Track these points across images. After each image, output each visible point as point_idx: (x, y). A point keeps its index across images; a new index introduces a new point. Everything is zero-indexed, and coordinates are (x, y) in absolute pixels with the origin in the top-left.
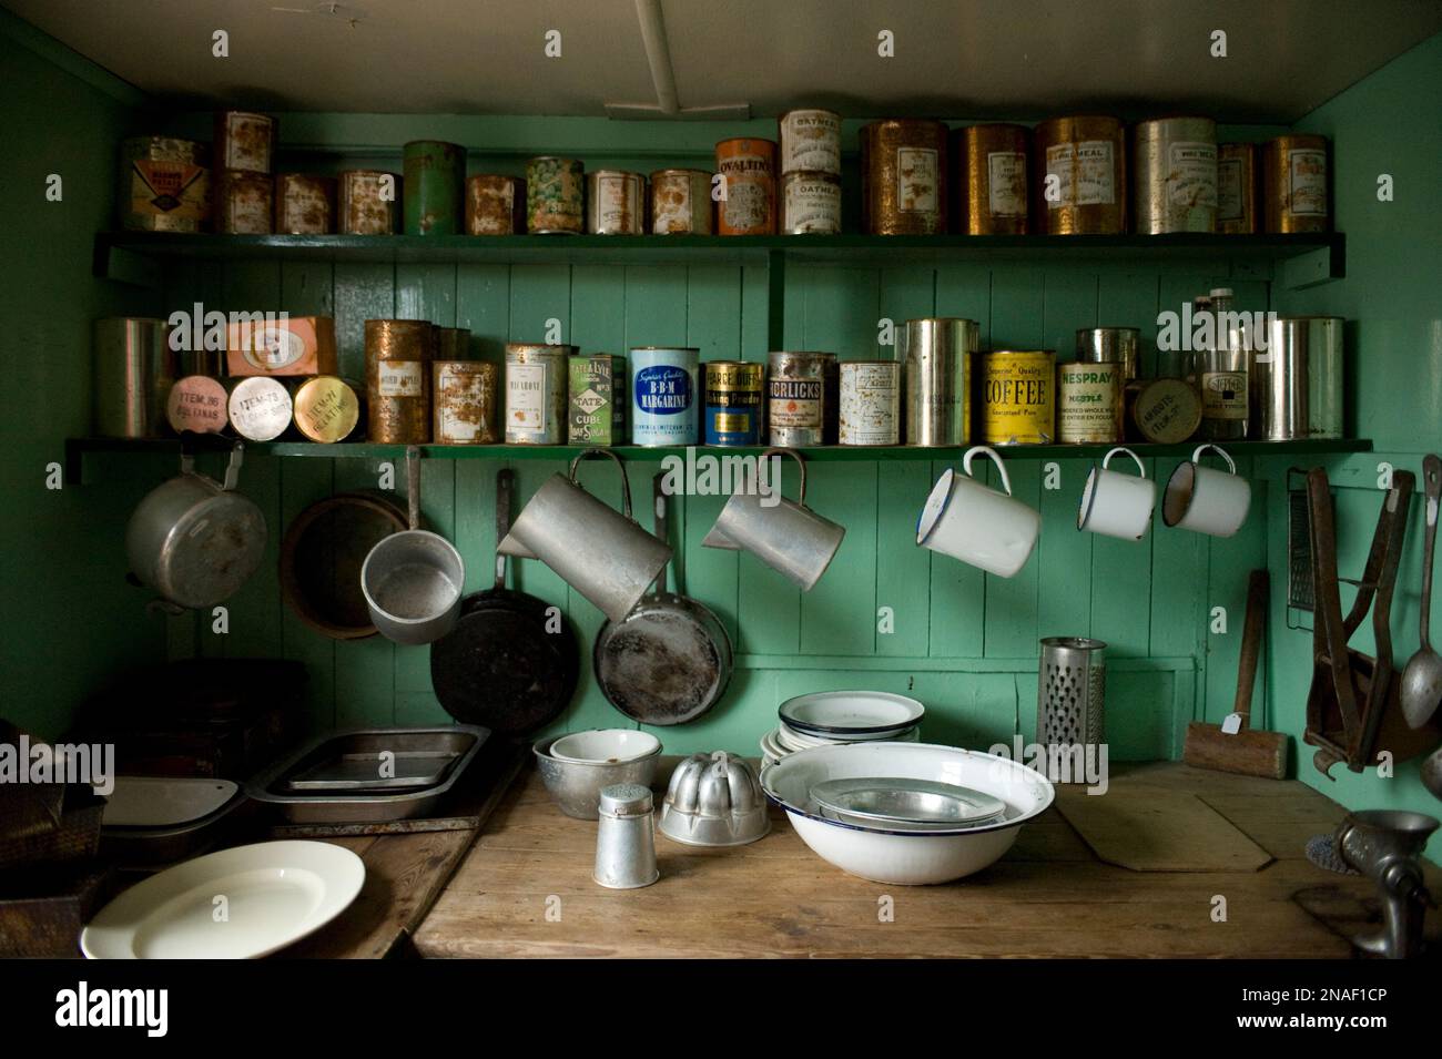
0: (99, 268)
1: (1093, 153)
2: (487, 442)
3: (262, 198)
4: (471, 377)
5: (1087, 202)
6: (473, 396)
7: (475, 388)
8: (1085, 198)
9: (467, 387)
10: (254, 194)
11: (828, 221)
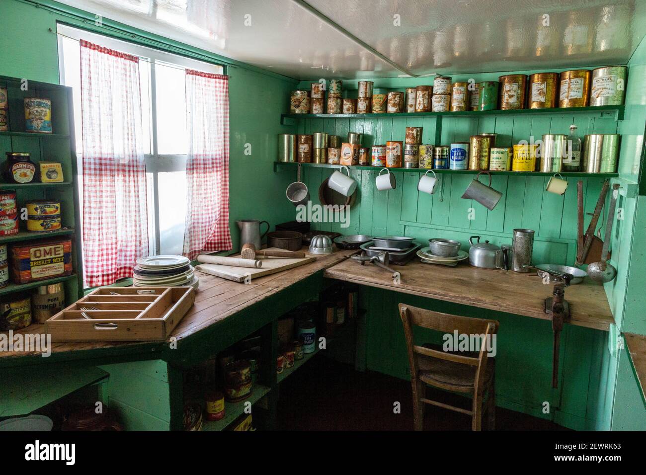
0: (282, 122)
1: (576, 82)
2: (399, 112)
3: (320, 105)
4: (395, 96)
5: (572, 98)
6: (396, 101)
7: (396, 99)
8: (571, 96)
9: (394, 98)
10: (318, 104)
11: (442, 107)
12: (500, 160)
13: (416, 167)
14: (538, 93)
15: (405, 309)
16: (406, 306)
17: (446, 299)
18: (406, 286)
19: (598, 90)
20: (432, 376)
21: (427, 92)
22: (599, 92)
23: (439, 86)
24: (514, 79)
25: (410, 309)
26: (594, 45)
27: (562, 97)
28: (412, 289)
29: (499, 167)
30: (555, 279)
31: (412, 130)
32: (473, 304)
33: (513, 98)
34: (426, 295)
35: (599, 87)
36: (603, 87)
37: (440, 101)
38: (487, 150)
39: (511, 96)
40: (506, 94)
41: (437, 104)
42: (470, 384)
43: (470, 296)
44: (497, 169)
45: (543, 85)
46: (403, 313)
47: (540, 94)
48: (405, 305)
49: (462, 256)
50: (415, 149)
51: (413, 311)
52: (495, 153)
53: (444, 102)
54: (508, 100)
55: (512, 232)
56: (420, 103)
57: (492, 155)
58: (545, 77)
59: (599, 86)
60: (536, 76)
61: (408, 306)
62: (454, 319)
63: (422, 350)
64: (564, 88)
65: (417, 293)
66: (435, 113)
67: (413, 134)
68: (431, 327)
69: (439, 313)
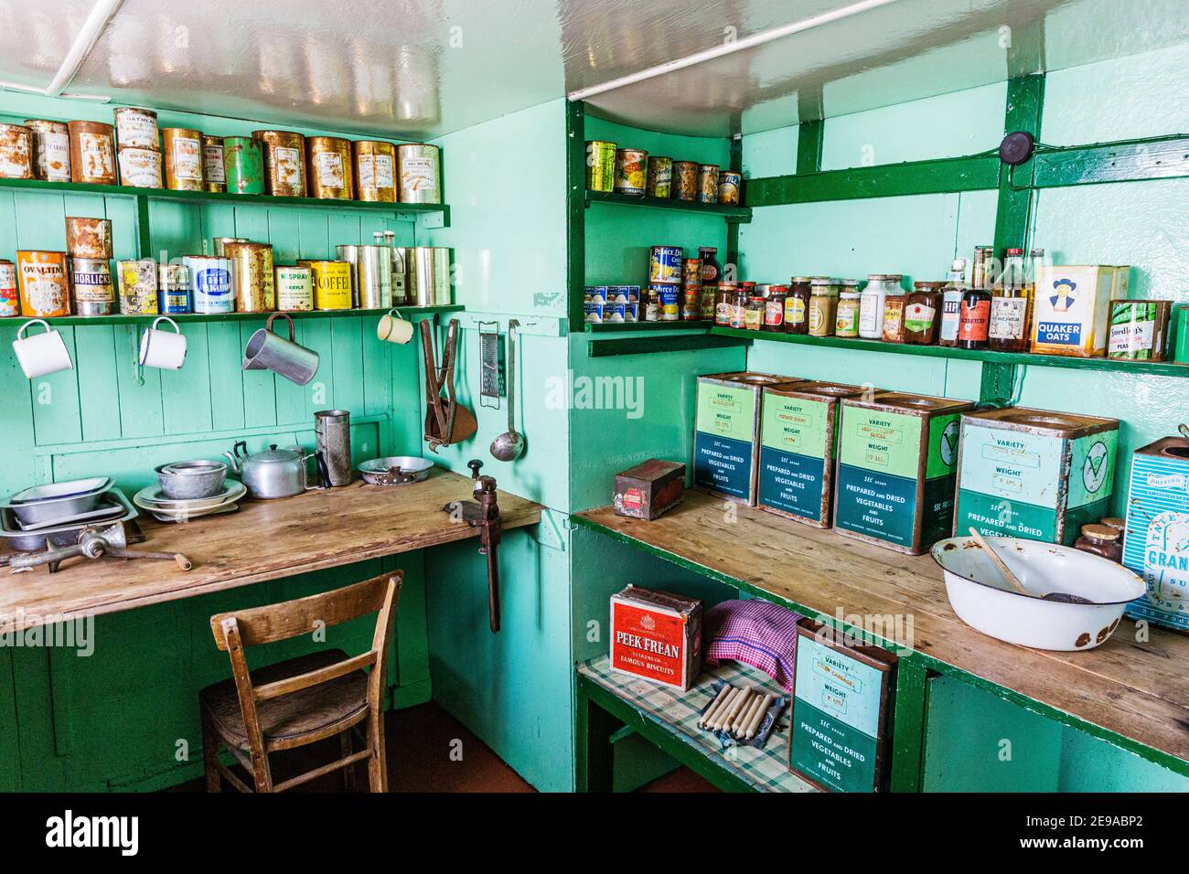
1: (383, 162)
2: (31, 178)
8: (379, 184)
9: (15, 142)
11: (151, 177)
12: (301, 291)
13: (111, 313)
14: (332, 171)
15: (233, 622)
16: (232, 616)
17: (323, 565)
18: (233, 572)
19: (414, 178)
20: (293, 730)
21: (107, 139)
22: (415, 181)
23: (135, 130)
24: (286, 139)
25: (243, 619)
26: (395, 104)
27: (362, 182)
28: (248, 572)
29: (302, 303)
30: (406, 480)
31: (93, 226)
32: (371, 554)
33: (293, 175)
34: (281, 573)
35: (414, 174)
36: (420, 174)
37: (146, 164)
38: (272, 271)
39: (290, 172)
40: (280, 167)
41: (140, 170)
42: (361, 703)
43: (362, 544)
44: (298, 307)
45: (338, 158)
46: (231, 632)
47: (334, 173)
48: (230, 614)
49: (236, 488)
50: (103, 270)
51: (249, 619)
52: (287, 278)
53: (154, 167)
54: (285, 178)
55: (313, 418)
56: (92, 163)
57: (281, 282)
58: (334, 145)
59: (414, 172)
60: (319, 141)
61: (238, 613)
62: (335, 599)
63: (273, 689)
64: (365, 168)
65: (262, 578)
66: (131, 190)
67: (96, 235)
68: (288, 635)
69: (306, 598)
